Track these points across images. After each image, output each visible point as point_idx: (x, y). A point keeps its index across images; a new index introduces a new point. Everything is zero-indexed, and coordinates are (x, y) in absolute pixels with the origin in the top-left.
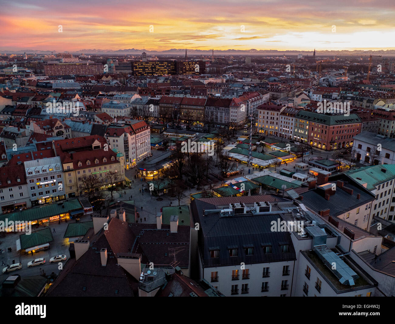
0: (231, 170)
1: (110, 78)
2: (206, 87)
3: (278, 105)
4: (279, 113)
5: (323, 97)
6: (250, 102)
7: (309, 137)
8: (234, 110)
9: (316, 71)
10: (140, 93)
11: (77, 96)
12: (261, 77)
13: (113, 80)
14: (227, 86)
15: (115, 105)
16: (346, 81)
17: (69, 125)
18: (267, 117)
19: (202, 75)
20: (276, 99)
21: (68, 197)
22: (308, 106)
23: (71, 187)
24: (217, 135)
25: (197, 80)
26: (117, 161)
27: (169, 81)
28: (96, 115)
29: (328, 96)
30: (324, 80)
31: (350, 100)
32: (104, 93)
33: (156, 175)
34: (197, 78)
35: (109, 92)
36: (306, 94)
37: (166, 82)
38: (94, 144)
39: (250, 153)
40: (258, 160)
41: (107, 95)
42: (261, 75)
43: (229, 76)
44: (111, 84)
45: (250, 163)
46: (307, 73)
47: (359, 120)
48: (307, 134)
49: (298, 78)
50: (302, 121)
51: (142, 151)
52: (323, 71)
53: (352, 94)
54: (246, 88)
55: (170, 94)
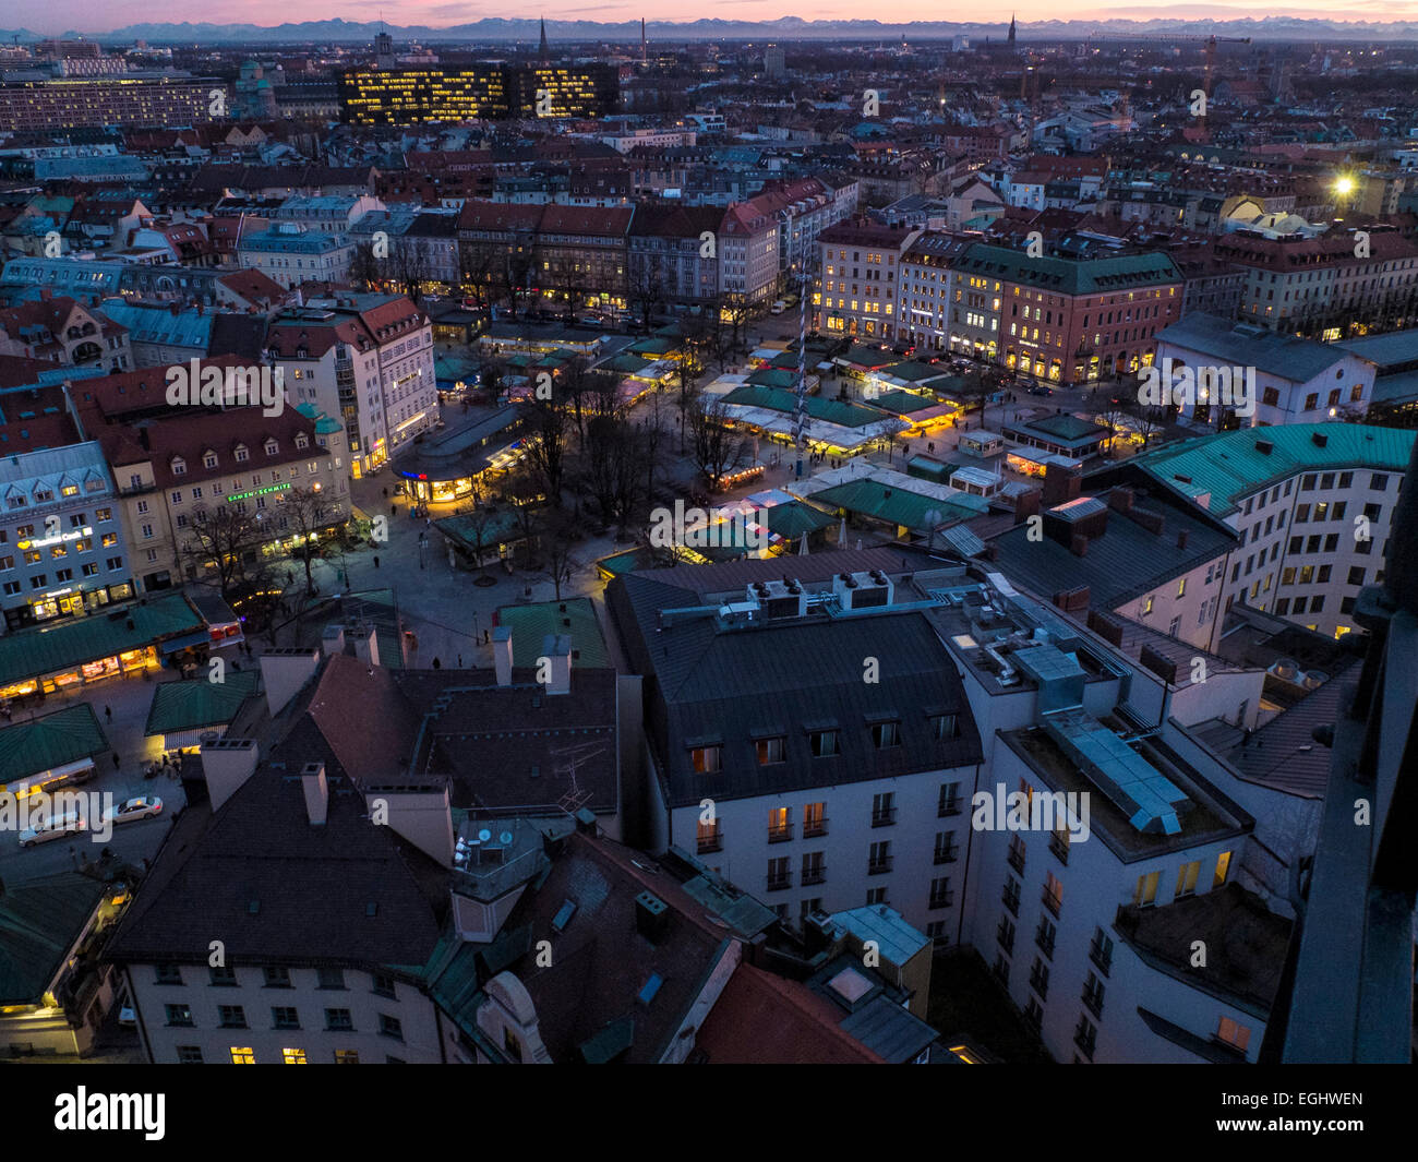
0: (734, 465)
1: (256, 136)
2: (625, 165)
3: (894, 226)
4: (897, 255)
5: (1047, 194)
6: (789, 218)
7: (1002, 337)
8: (734, 248)
9: (1018, 97)
10: (381, 191)
11: (139, 209)
12: (824, 122)
13: (270, 143)
14: (701, 160)
15: (290, 239)
16: (1126, 134)
17: (117, 319)
18: (856, 272)
19: (608, 118)
20: (883, 202)
21: (144, 590)
22: (997, 225)
23: (151, 553)
24: (677, 343)
25: (590, 136)
26: (317, 451)
27: (484, 145)
28: (220, 280)
29: (1066, 188)
30: (1048, 129)
31: (1141, 201)
32: (241, 194)
33: (465, 495)
34: (591, 131)
35: (260, 188)
36: (988, 184)
37: (476, 145)
39: (801, 402)
40: (830, 427)
41: (254, 200)
42: (822, 114)
43: (708, 120)
44: (265, 157)
45: (800, 437)
46: (989, 107)
47: (1175, 272)
48: (994, 327)
49: (958, 124)
50: (978, 283)
51: (406, 411)
52: (1045, 96)
53: (1147, 180)
54: (775, 165)
55: (494, 194)
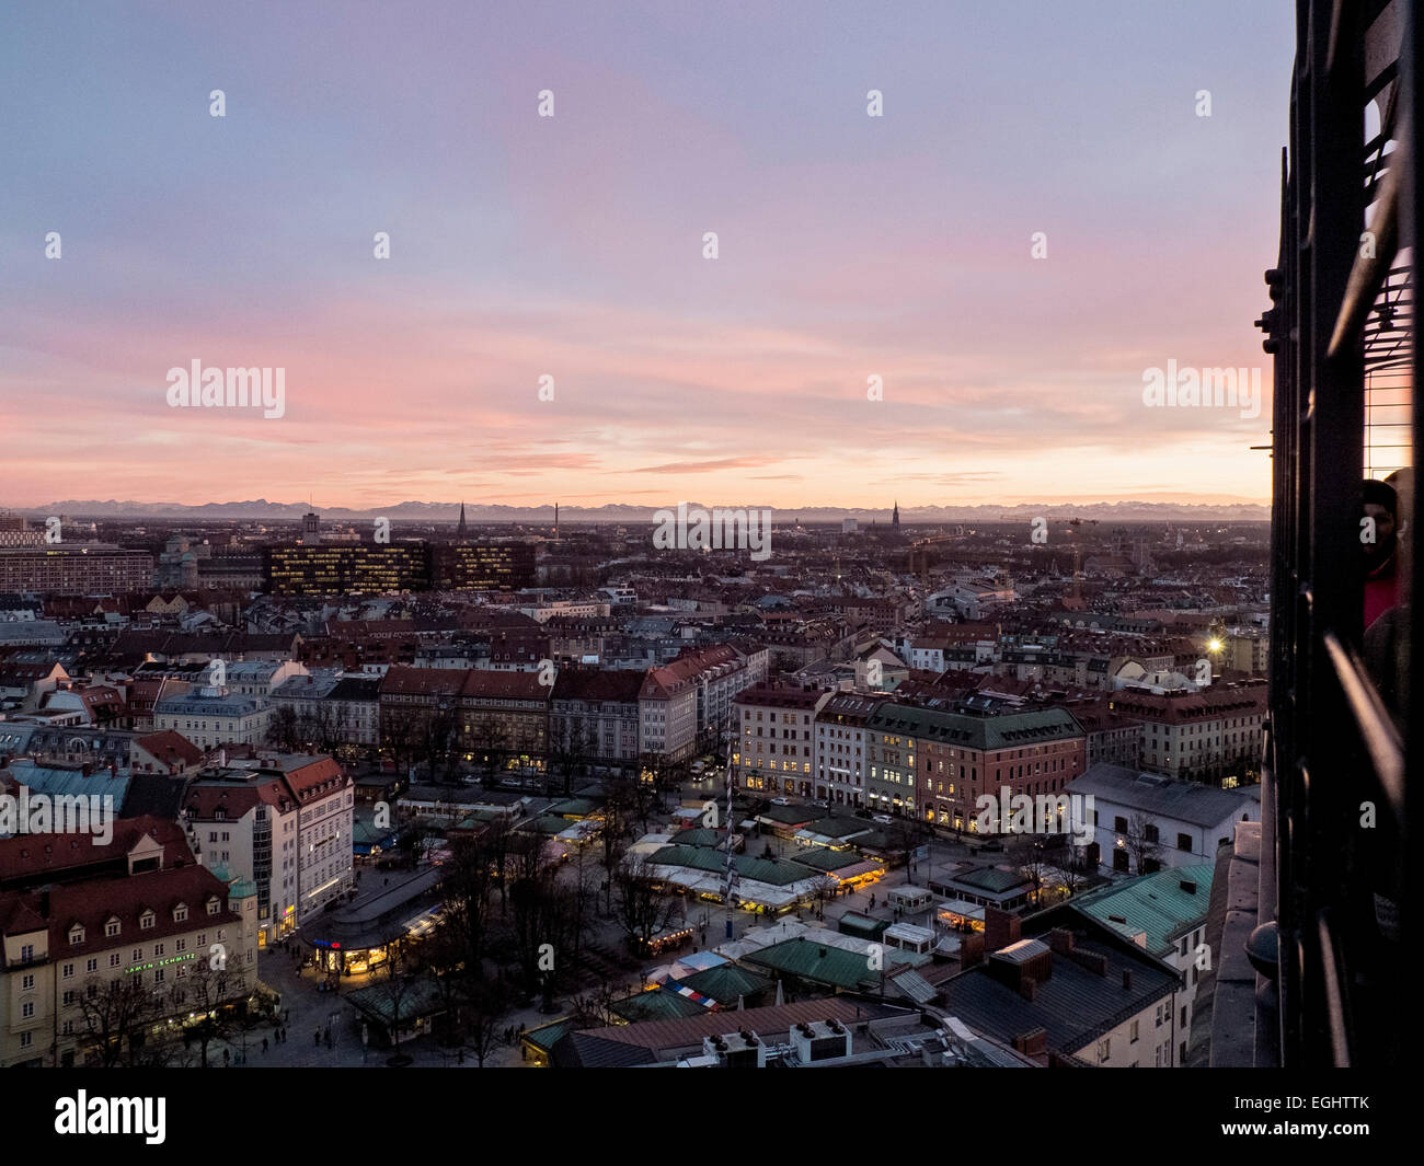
0: (663, 927)
1: (178, 605)
2: (543, 634)
3: (807, 688)
4: (812, 716)
5: (946, 658)
6: (706, 682)
7: (919, 793)
8: (656, 710)
9: (908, 572)
10: (303, 656)
11: (58, 672)
12: (731, 596)
13: (191, 611)
14: (617, 629)
15: (210, 702)
16: (1010, 604)
17: (24, 781)
18: (773, 732)
19: (525, 591)
20: (793, 667)
22: (904, 686)
23: (26, 1037)
24: (598, 802)
25: (508, 607)
26: (229, 917)
27: (405, 615)
28: (135, 741)
29: (962, 652)
30: (939, 601)
31: (1034, 663)
32: (161, 659)
33: (383, 963)
34: (509, 603)
35: (181, 653)
36: (890, 649)
37: (395, 615)
38: (134, 852)
39: (729, 860)
40: (758, 885)
41: (176, 665)
42: (728, 588)
43: (620, 593)
44: (184, 625)
45: (729, 896)
46: (880, 580)
47: (1075, 727)
48: (911, 783)
49: (855, 596)
50: (892, 740)
51: (320, 875)
52: (932, 572)
53: (1036, 643)
54: (688, 633)
55: (416, 660)
